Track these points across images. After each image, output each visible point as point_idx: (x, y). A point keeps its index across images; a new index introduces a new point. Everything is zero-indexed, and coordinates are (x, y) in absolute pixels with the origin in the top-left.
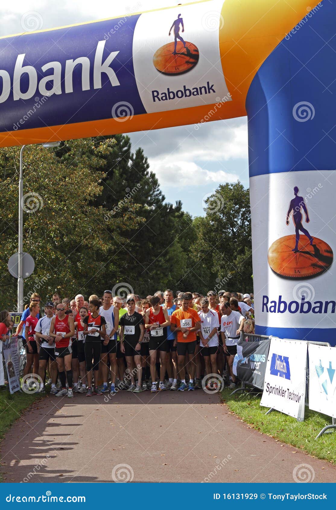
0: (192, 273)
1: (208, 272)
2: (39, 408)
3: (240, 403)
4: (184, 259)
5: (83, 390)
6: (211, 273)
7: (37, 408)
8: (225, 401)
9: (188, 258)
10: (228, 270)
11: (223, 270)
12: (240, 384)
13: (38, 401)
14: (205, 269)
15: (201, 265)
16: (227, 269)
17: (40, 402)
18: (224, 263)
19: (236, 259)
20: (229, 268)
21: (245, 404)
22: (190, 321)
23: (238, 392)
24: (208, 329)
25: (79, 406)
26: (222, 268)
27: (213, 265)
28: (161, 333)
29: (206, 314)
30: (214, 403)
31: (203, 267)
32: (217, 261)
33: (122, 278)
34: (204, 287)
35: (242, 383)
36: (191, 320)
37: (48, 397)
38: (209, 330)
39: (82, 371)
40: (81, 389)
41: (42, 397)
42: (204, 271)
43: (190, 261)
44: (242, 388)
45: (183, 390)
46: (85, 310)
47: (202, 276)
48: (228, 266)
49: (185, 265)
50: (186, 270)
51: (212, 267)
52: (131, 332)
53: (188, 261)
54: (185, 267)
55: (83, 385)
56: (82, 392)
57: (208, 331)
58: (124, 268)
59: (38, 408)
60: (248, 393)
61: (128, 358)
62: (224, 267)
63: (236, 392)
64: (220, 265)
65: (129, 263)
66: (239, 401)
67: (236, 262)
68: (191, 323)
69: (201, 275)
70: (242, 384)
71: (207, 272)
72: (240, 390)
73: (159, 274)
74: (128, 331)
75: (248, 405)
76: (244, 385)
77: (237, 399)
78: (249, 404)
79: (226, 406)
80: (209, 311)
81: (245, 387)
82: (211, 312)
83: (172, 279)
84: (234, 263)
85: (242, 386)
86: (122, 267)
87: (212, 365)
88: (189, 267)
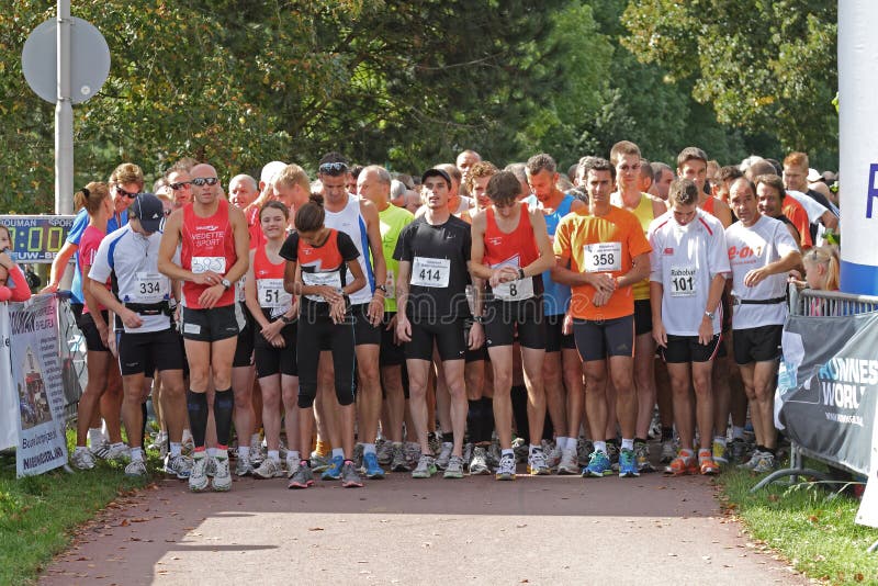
0: (627, 105)
1: (681, 101)
2: (128, 520)
3: (786, 516)
4: (603, 56)
5: (272, 469)
6: (693, 104)
7: (122, 520)
8: (733, 508)
9: (615, 55)
10: (750, 94)
11: (732, 91)
12: (786, 455)
13: (126, 500)
14: (671, 91)
15: (659, 79)
16: (749, 90)
17: (130, 503)
18: (737, 69)
19: (776, 58)
20: (753, 88)
21: (799, 517)
22: (614, 249)
23: (778, 482)
24: (687, 278)
25: (261, 517)
26: (728, 85)
27: (700, 76)
28: (526, 291)
29: (685, 228)
30: (701, 515)
31: (664, 85)
32: (713, 63)
33: (399, 112)
34: (666, 152)
35: (793, 451)
36: (618, 245)
37: (155, 487)
38: (690, 280)
39: (269, 406)
40: (262, 467)
41: (137, 490)
42: (669, 100)
43: (622, 65)
44: (792, 469)
45: (601, 475)
46: (279, 212)
47: (661, 115)
48: (748, 79)
49: (604, 76)
50: (608, 92)
51: (695, 84)
52: (438, 278)
53: (617, 66)
54: (606, 83)
55: (271, 453)
56: (267, 476)
57: (688, 284)
58: (404, 79)
59: (124, 522)
60: (812, 483)
61: (417, 366)
62: (738, 82)
63: (771, 481)
64: (723, 75)
65: (421, 62)
66: (782, 508)
67: (779, 69)
68: (618, 257)
69: (656, 112)
70: (792, 456)
71: (678, 103)
72: (786, 475)
73: (519, 100)
74: (427, 275)
75: (810, 522)
76: (799, 461)
77: (775, 504)
78: (814, 520)
79: (739, 525)
80: (696, 219)
81: (803, 467)
82: (703, 222)
83: (560, 122)
84: (772, 71)
85: (792, 462)
86: (398, 77)
87: (698, 395)
88: (619, 83)
